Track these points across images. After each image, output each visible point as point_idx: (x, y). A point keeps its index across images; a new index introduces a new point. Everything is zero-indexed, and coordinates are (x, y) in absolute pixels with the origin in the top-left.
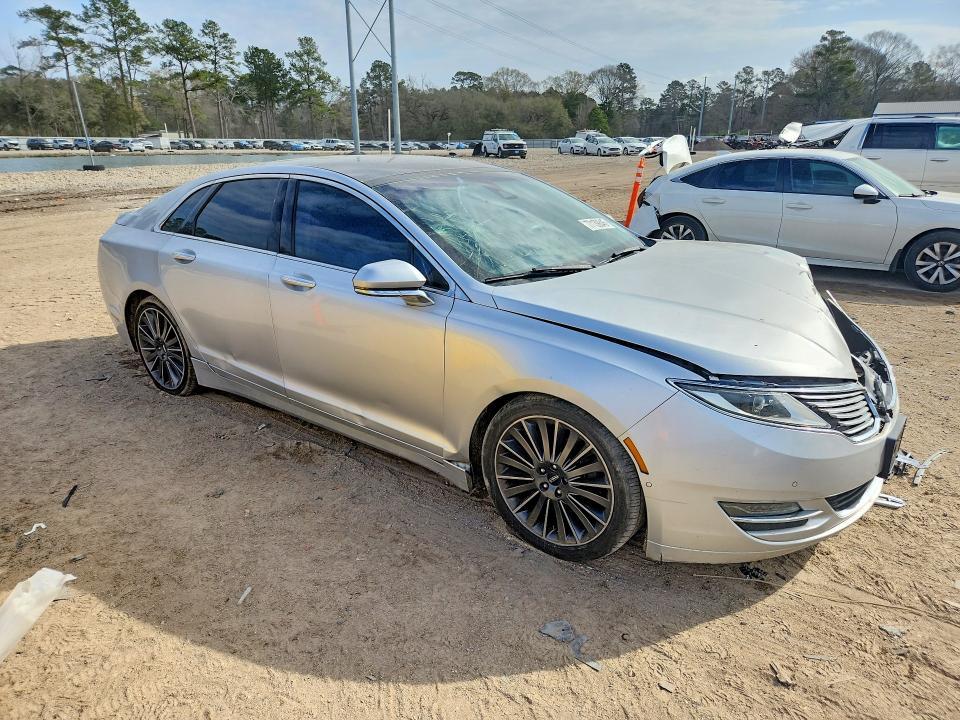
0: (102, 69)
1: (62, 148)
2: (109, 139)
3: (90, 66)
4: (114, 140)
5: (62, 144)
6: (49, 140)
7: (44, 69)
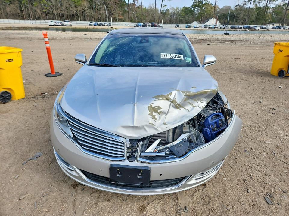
0: (261, 4)
1: (239, 28)
2: (250, 26)
3: (257, 3)
4: (251, 26)
5: (239, 27)
6: (237, 26)
7: (244, 5)
